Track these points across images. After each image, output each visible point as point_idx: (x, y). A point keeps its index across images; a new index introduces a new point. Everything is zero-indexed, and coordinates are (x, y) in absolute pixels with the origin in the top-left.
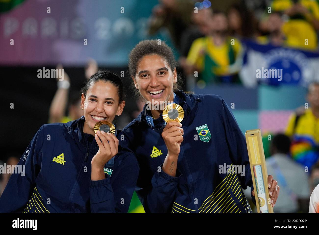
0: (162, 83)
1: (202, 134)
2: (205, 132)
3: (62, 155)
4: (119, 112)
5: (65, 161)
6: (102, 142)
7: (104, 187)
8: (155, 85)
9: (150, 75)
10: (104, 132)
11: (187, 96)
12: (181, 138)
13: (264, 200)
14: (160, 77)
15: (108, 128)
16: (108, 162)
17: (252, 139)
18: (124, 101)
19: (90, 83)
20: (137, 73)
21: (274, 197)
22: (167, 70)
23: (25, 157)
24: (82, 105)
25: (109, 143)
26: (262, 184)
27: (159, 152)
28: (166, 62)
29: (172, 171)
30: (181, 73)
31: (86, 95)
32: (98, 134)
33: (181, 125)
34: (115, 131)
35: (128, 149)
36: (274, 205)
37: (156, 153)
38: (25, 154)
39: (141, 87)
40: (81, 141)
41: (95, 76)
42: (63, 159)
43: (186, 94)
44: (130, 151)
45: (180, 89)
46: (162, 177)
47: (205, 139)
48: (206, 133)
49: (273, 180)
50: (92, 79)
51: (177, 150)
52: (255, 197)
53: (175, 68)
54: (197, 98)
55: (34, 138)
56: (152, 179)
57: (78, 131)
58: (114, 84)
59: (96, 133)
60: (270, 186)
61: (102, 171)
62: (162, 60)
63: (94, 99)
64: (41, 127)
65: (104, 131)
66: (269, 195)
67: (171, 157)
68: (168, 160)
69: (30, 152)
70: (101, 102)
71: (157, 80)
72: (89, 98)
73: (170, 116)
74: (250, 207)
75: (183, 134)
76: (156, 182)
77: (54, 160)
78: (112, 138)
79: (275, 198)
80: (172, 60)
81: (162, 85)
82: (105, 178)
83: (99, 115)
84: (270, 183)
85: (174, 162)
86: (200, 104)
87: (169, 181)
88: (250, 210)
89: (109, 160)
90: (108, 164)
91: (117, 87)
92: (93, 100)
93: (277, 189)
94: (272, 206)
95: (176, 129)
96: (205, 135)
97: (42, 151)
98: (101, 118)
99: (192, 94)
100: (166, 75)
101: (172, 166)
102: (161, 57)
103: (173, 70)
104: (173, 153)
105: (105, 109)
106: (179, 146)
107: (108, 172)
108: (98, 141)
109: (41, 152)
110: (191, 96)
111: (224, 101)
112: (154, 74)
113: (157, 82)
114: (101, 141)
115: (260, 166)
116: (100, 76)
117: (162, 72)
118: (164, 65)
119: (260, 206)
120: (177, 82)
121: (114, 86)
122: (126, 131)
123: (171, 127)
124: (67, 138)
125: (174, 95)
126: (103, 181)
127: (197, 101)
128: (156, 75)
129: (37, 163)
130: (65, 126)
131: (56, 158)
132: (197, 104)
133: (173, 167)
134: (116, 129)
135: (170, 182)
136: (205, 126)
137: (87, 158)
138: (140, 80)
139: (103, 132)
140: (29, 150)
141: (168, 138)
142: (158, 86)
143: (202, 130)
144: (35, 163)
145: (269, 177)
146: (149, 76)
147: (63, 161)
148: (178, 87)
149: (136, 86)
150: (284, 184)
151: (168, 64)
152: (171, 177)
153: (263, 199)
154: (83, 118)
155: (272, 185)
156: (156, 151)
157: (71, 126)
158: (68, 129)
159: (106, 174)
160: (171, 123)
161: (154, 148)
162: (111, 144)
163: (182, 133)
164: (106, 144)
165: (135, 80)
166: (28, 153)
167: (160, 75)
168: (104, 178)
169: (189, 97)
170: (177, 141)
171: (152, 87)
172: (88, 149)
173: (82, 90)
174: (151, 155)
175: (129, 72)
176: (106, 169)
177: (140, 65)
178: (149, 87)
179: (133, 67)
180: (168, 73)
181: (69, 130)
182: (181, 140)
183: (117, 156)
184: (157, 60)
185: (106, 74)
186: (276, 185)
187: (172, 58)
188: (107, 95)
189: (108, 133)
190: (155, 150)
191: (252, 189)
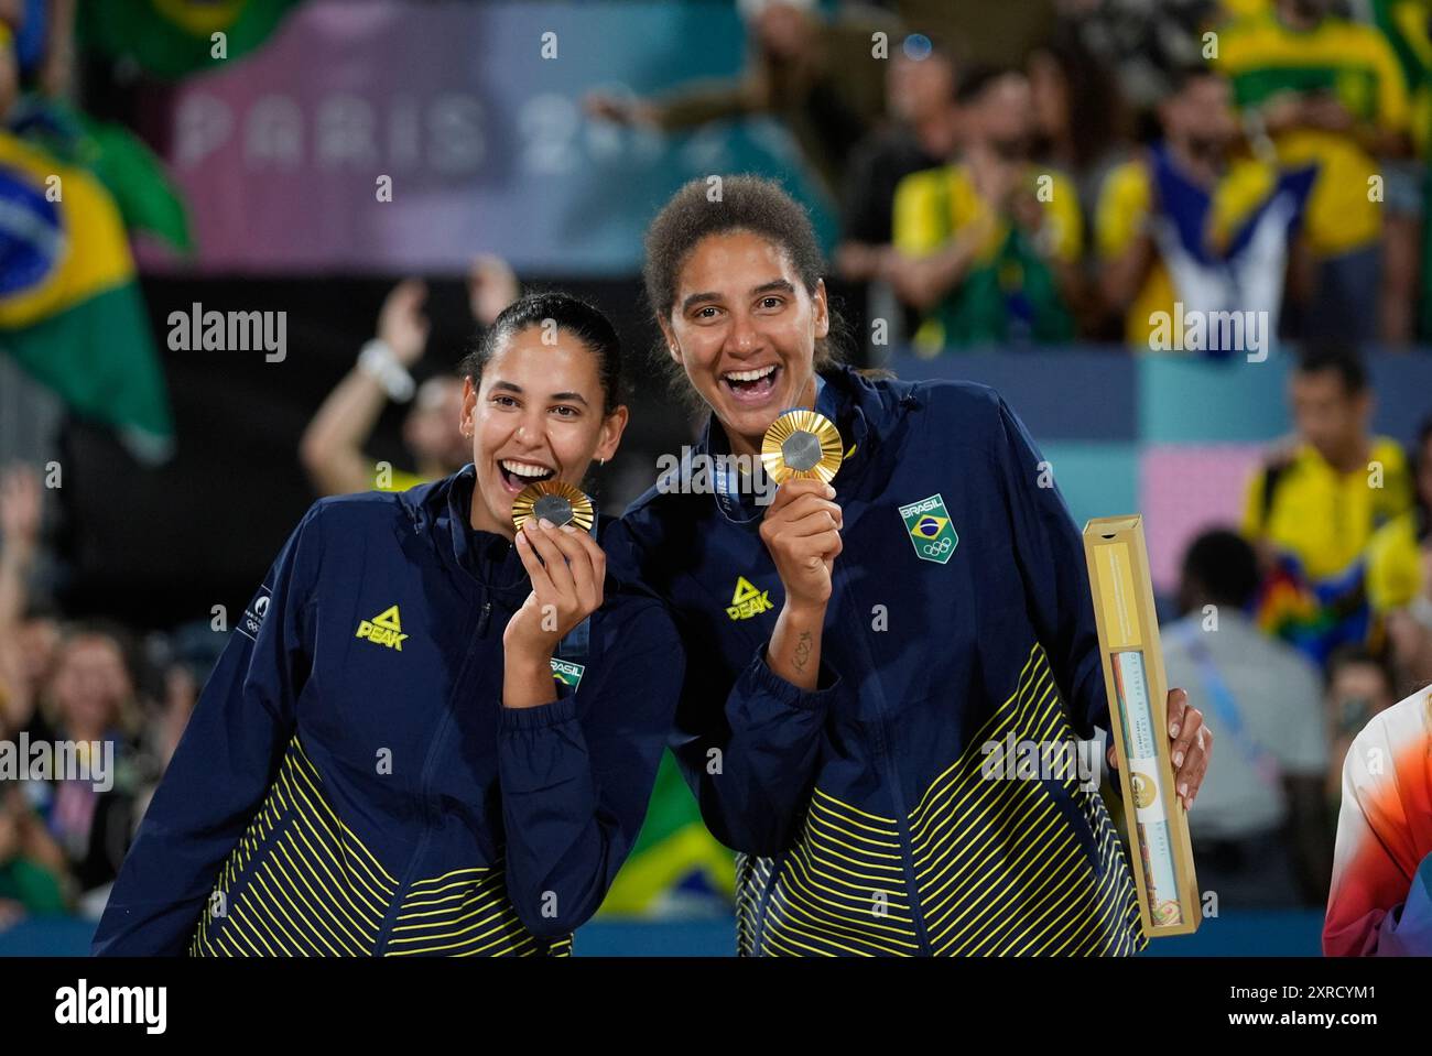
0: (771, 340)
1: (925, 531)
2: (935, 522)
3: (394, 611)
4: (606, 446)
5: (404, 637)
6: (543, 562)
7: (553, 730)
8: (745, 350)
9: (726, 309)
10: (552, 525)
11: (866, 388)
12: (833, 539)
13: (1151, 781)
14: (764, 318)
15: (568, 509)
16: (564, 639)
17: (1110, 551)
18: (622, 408)
19: (495, 336)
20: (677, 304)
21: (1190, 773)
22: (792, 290)
23: (253, 621)
24: (465, 421)
25: (568, 565)
26: (1147, 720)
27: (759, 598)
28: (785, 260)
29: (803, 668)
30: (843, 299)
31: (479, 384)
32: (530, 530)
33: (832, 492)
34: (591, 518)
35: (642, 585)
36: (1191, 800)
37: (747, 602)
38: (253, 611)
39: (696, 355)
40: (464, 557)
41: (515, 310)
42: (396, 626)
43: (863, 378)
44: (651, 596)
45: (840, 362)
46: (764, 692)
47: (935, 552)
48: (936, 529)
49: (1187, 709)
50: (504, 321)
51: (818, 585)
52: (1117, 770)
53: (821, 280)
54: (904, 395)
55: (287, 550)
56: (730, 699)
57: (449, 523)
58: (586, 340)
59: (522, 528)
60: (1174, 731)
61: (543, 670)
62: (769, 251)
63: (510, 397)
64: (313, 508)
65: (550, 519)
66: (1173, 764)
67: (799, 617)
68: (789, 625)
69: (272, 604)
70: (534, 408)
71: (751, 327)
72: (492, 394)
73: (791, 459)
74: (1103, 807)
75: (841, 526)
76: (744, 710)
77: (361, 633)
78: (581, 547)
79: (1196, 774)
80: (809, 252)
81: (771, 348)
82: (556, 699)
83: (530, 457)
84: (1175, 719)
85: (808, 633)
86: (913, 417)
87: (790, 705)
88: (1104, 819)
89: (568, 629)
90: (565, 644)
91: (598, 353)
92: (507, 401)
93: (1201, 743)
94: (1184, 807)
95: (813, 508)
96: (933, 537)
97: (314, 599)
98: (536, 469)
99: (887, 379)
100: (786, 308)
101: (803, 650)
102: (765, 240)
103: (814, 291)
104: (803, 599)
105: (551, 433)
106: (825, 570)
107: (564, 675)
108: (529, 560)
109: (311, 602)
110: (882, 385)
111: (1010, 408)
112: (740, 306)
113: (753, 334)
114: (539, 557)
115: (1138, 654)
116: (533, 310)
117: (772, 296)
118: (777, 269)
119: (1139, 806)
120: (829, 334)
121: (585, 347)
122: (638, 520)
123: (795, 498)
124: (411, 547)
125: (818, 384)
126: (549, 710)
127: (905, 406)
128: (750, 311)
129: (297, 645)
130: (401, 504)
131: (369, 625)
132: (904, 417)
133: (808, 652)
134: (594, 514)
135: (797, 709)
136: (933, 503)
137: (488, 621)
138: (690, 329)
139: (545, 524)
140: (268, 595)
141: (783, 544)
142: (759, 351)
143: (925, 517)
144: (290, 642)
145: (1173, 695)
146: (721, 313)
147: (395, 634)
148: (831, 355)
149: (673, 353)
150: (1233, 721)
151: (794, 265)
152: (798, 690)
153: (1149, 779)
154: (470, 474)
155: (1182, 727)
156: (747, 596)
157: (424, 504)
158: (413, 515)
159: (558, 683)
160: (795, 483)
161: (742, 583)
162: (579, 567)
163: (838, 522)
164: (558, 571)
165: (672, 332)
166: (262, 609)
167: (763, 309)
168: (551, 698)
169: (876, 389)
170: (819, 552)
171: (733, 355)
172: (487, 589)
173: (467, 364)
174: (730, 610)
175: (646, 299)
176: (559, 663)
177: (688, 273)
178: (725, 356)
179: (660, 279)
180: (794, 300)
181: (417, 516)
182: (835, 549)
183: (597, 616)
184: (751, 254)
185: (555, 304)
186: (1199, 725)
187: (809, 244)
188: (560, 382)
189: (566, 529)
190: (745, 591)
191: (1110, 742)
